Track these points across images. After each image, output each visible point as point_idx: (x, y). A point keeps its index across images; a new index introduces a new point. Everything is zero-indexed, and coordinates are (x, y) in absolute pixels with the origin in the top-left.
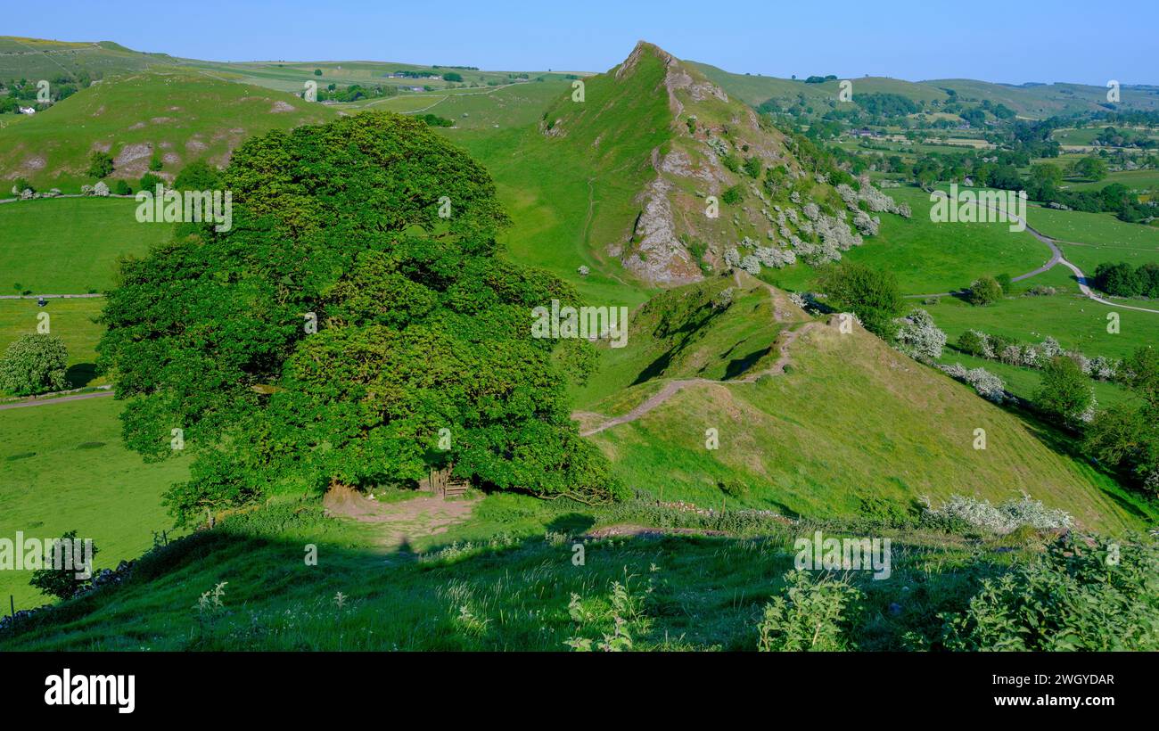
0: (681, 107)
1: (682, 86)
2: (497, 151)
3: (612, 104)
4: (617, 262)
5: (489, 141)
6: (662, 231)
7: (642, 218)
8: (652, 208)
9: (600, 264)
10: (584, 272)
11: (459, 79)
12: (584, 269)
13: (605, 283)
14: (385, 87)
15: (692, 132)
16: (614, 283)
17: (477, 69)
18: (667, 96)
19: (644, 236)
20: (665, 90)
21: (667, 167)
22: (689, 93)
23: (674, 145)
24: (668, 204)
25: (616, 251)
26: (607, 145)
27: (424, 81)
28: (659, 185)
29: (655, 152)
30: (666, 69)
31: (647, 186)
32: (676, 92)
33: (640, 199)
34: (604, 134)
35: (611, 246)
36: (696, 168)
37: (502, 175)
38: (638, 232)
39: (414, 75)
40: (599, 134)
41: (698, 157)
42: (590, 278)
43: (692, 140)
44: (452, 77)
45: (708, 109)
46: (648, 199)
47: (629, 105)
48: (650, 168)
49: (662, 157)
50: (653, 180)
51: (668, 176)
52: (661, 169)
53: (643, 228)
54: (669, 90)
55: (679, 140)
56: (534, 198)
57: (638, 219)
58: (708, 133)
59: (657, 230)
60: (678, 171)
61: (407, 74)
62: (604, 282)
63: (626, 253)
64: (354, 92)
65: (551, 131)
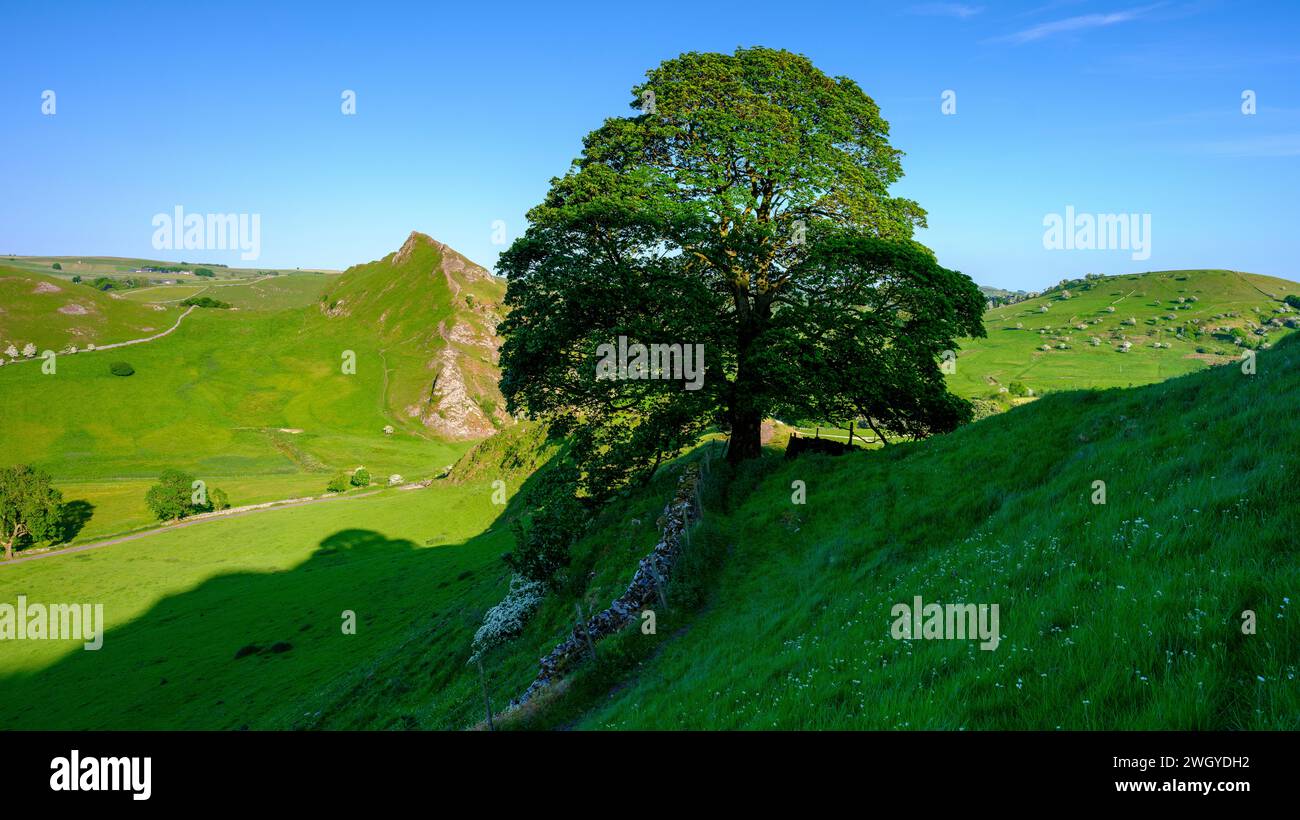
0: (458, 286)
1: (457, 269)
2: (282, 329)
3: (392, 286)
4: (417, 421)
5: (272, 320)
6: (458, 391)
7: (439, 381)
8: (447, 372)
9: (403, 424)
10: (389, 431)
11: (211, 274)
12: (389, 429)
13: (410, 440)
14: (135, 281)
15: (471, 307)
16: (419, 439)
17: (225, 266)
18: (445, 277)
19: (442, 396)
20: (442, 271)
21: (454, 337)
22: (463, 275)
23: (458, 318)
24: (459, 369)
25: (416, 412)
26: (391, 321)
27: (174, 275)
28: (448, 353)
29: (442, 325)
30: (441, 255)
31: (438, 353)
32: (452, 274)
33: (434, 364)
34: (389, 311)
35: (411, 407)
36: (479, 338)
37: (293, 350)
38: (436, 393)
39: (163, 270)
40: (384, 311)
41: (479, 328)
42: (394, 436)
43: (472, 314)
44: (204, 272)
45: (481, 289)
46: (443, 365)
47: (410, 286)
48: (438, 338)
49: (448, 328)
50: (443, 347)
51: (456, 345)
52: (449, 339)
53: (440, 390)
54: (446, 272)
55: (461, 314)
56: (329, 369)
57: (435, 381)
58: (483, 309)
59: (453, 390)
60: (464, 340)
61: (155, 269)
62: (408, 439)
63: (426, 413)
64: (103, 284)
65: (334, 311)
